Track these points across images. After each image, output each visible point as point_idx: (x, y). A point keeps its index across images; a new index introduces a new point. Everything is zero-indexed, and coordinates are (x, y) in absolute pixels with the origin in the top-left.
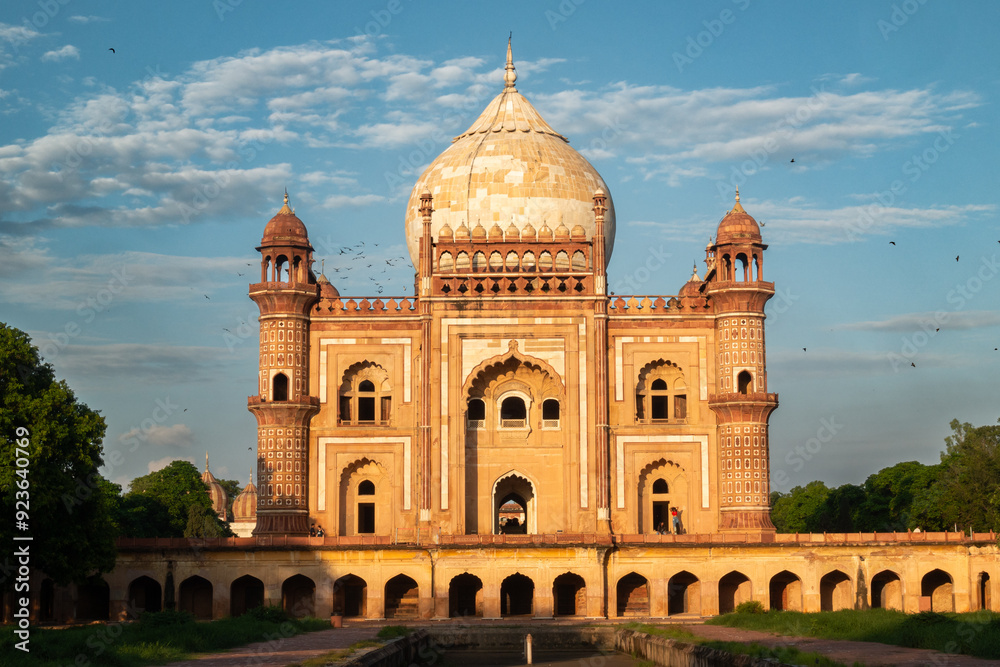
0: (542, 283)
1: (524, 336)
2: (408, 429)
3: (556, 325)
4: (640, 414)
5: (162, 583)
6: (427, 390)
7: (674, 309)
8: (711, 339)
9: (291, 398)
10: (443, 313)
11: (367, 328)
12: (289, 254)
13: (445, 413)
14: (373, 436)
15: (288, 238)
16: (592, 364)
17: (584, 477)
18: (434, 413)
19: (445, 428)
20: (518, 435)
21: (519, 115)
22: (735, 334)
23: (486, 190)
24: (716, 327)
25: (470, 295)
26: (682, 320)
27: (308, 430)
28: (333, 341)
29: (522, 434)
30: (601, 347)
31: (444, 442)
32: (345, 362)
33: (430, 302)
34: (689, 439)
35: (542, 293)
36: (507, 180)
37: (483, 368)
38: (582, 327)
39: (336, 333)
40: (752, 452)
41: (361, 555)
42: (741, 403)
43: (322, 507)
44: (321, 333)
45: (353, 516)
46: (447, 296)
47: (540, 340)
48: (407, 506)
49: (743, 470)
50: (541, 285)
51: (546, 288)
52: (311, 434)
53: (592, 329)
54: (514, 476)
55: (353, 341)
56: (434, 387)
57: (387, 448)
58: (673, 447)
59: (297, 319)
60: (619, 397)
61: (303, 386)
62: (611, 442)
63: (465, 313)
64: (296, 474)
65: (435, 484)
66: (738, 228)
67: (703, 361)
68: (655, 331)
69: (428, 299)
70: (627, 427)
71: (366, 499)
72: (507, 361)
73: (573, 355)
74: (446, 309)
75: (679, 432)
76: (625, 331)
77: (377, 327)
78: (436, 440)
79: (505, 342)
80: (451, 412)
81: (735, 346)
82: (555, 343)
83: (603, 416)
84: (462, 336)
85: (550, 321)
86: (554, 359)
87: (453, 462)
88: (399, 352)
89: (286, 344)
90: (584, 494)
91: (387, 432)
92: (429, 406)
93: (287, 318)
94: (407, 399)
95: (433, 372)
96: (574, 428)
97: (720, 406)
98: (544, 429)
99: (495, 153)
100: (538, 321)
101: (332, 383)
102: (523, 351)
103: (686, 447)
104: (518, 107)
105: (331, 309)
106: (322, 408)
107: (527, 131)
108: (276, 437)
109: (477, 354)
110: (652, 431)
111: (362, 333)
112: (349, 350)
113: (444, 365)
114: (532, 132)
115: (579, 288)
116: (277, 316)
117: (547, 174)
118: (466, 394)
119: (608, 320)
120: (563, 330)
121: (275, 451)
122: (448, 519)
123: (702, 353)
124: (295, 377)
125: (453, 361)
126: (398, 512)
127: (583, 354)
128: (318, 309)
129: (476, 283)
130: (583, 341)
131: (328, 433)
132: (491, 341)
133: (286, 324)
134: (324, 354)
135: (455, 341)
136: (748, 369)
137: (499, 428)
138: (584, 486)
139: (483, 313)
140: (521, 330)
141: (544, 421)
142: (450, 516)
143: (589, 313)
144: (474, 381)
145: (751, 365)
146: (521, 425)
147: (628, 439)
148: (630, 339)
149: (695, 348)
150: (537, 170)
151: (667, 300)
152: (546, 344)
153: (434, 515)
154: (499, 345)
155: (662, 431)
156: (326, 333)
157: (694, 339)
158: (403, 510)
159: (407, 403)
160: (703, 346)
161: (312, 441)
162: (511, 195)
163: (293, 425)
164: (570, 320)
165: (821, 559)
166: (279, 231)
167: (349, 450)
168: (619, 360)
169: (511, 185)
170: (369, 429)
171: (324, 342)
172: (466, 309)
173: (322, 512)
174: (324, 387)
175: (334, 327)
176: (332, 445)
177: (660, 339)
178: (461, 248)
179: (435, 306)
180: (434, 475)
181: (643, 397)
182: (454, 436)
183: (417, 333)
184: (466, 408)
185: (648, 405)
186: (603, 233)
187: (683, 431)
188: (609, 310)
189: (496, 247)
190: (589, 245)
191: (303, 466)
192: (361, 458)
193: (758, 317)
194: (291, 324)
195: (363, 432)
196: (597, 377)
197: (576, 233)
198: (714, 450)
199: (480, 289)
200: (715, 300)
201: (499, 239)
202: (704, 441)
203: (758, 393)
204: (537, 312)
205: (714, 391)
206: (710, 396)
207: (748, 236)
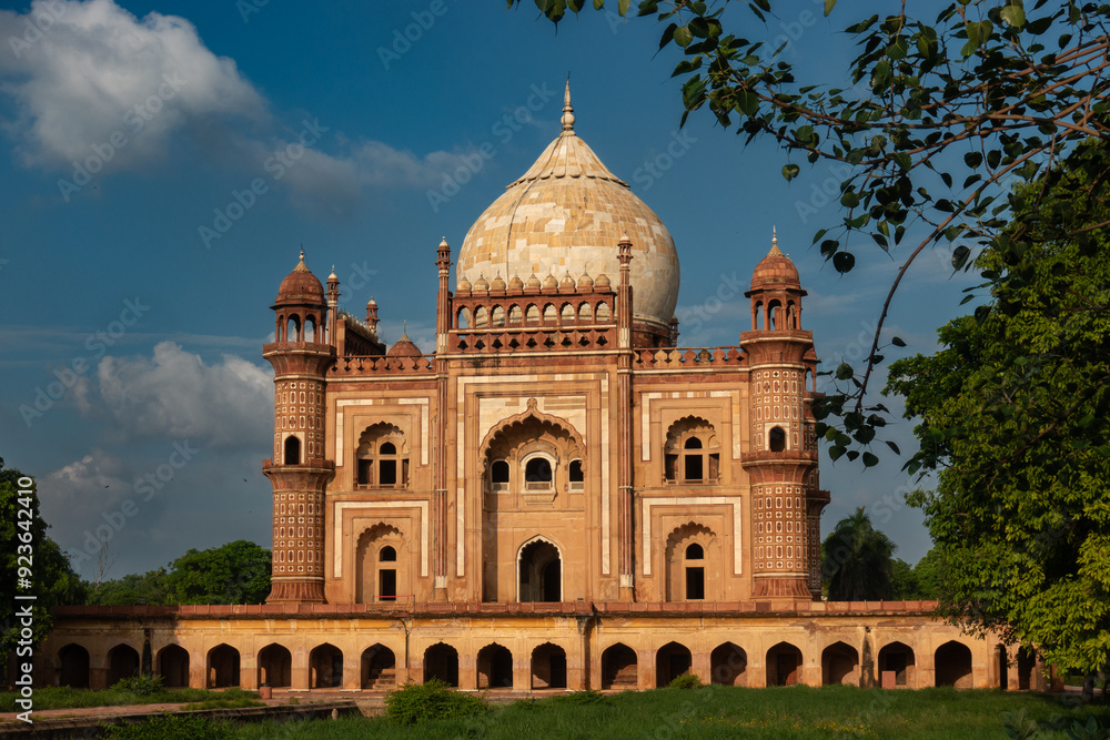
0: (562, 337)
1: (543, 394)
2: (426, 493)
3: (577, 381)
4: (669, 474)
5: (140, 652)
6: (443, 451)
7: (705, 362)
8: (745, 393)
9: (303, 461)
10: (459, 371)
11: (383, 389)
12: (301, 313)
13: (461, 475)
14: (390, 500)
15: (300, 296)
16: (614, 422)
17: (606, 542)
18: (450, 476)
19: (461, 491)
20: (543, 498)
21: (572, 160)
22: (767, 387)
23: (525, 241)
24: (749, 380)
25: (486, 352)
26: (713, 373)
27: (324, 494)
28: (350, 402)
29: (547, 498)
30: (624, 405)
31: (461, 506)
32: (361, 424)
33: (446, 360)
34: (720, 500)
35: (562, 348)
36: (547, 229)
37: (500, 428)
38: (605, 383)
39: (353, 394)
40: (784, 514)
41: (336, 624)
42: (771, 461)
43: (338, 574)
44: (337, 394)
45: (374, 583)
46: (463, 353)
47: (560, 398)
48: (425, 573)
49: (774, 534)
50: (562, 339)
52: (327, 499)
53: (614, 385)
54: (540, 541)
55: (370, 402)
56: (450, 449)
57: (404, 513)
58: (702, 510)
59: (309, 380)
60: (646, 457)
61: (317, 449)
62: (637, 505)
63: (482, 370)
64: (307, 540)
65: (450, 551)
66: (772, 272)
67: (736, 417)
68: (685, 386)
69: (443, 357)
70: (653, 489)
71: (388, 565)
72: (526, 420)
73: (595, 413)
74: (462, 367)
75: (709, 493)
76: (652, 387)
77: (394, 386)
78: (452, 504)
79: (524, 401)
80: (468, 474)
81: (767, 401)
82: (576, 401)
83: (626, 477)
84: (480, 395)
85: (571, 377)
86: (574, 417)
87: (470, 526)
88: (417, 412)
89: (298, 406)
90: (606, 560)
91: (403, 496)
92: (445, 468)
93: (299, 379)
94: (425, 462)
95: (449, 433)
96: (596, 490)
97: (752, 465)
98: (571, 491)
99: (538, 201)
100: (558, 377)
101: (349, 445)
102: (543, 410)
103: (716, 510)
104: (571, 151)
105: (347, 369)
106: (338, 471)
107: (577, 177)
108: (288, 502)
109: (495, 414)
110: (681, 492)
111: (379, 393)
112: (366, 411)
113: (461, 425)
114: (583, 177)
115: (602, 342)
116: (288, 377)
117: (591, 222)
118: (483, 456)
119: (632, 375)
120: (585, 386)
121: (287, 517)
122: (464, 586)
123: (736, 408)
124: (307, 440)
125: (470, 421)
126: (415, 579)
127: (605, 412)
128: (335, 369)
129: (493, 339)
130: (605, 398)
131: (344, 497)
132: (509, 400)
133: (298, 385)
134: (340, 415)
135: (471, 400)
136: (780, 424)
137: (523, 491)
138: (606, 552)
139: (501, 370)
140: (540, 388)
141: (570, 483)
142: (466, 583)
143: (613, 368)
144: (492, 442)
145: (784, 421)
146: (547, 487)
147: (655, 501)
148: (658, 395)
149: (727, 404)
150: (580, 218)
151: (697, 352)
152: (566, 401)
153: (449, 582)
154: (517, 404)
155: (691, 492)
156: (343, 394)
157: (727, 394)
158: (420, 577)
159: (425, 466)
160: (736, 400)
161: (329, 505)
162: (550, 245)
163: (305, 490)
164: (592, 376)
165: (823, 630)
166: (291, 289)
167: (365, 514)
168: (646, 417)
169: (551, 234)
170: (386, 493)
171: (341, 403)
172: (483, 367)
173: (338, 579)
174: (341, 450)
175: (349, 388)
176: (348, 511)
177: (690, 395)
178: (478, 302)
179: (452, 364)
180: (451, 540)
181: (676, 457)
182: (470, 499)
183: (434, 392)
184: (483, 470)
185: (681, 465)
186: (627, 282)
187: (714, 493)
188: (635, 364)
189: (515, 301)
190: (614, 295)
191: (316, 532)
192: (377, 522)
193: (792, 369)
194: (303, 385)
195: (380, 496)
196: (620, 436)
197: (600, 282)
198: (747, 512)
199: (497, 345)
200: (748, 351)
201: (519, 292)
202: (737, 502)
203: (791, 451)
204: (557, 368)
205: (746, 449)
206: (742, 454)
207: (781, 280)
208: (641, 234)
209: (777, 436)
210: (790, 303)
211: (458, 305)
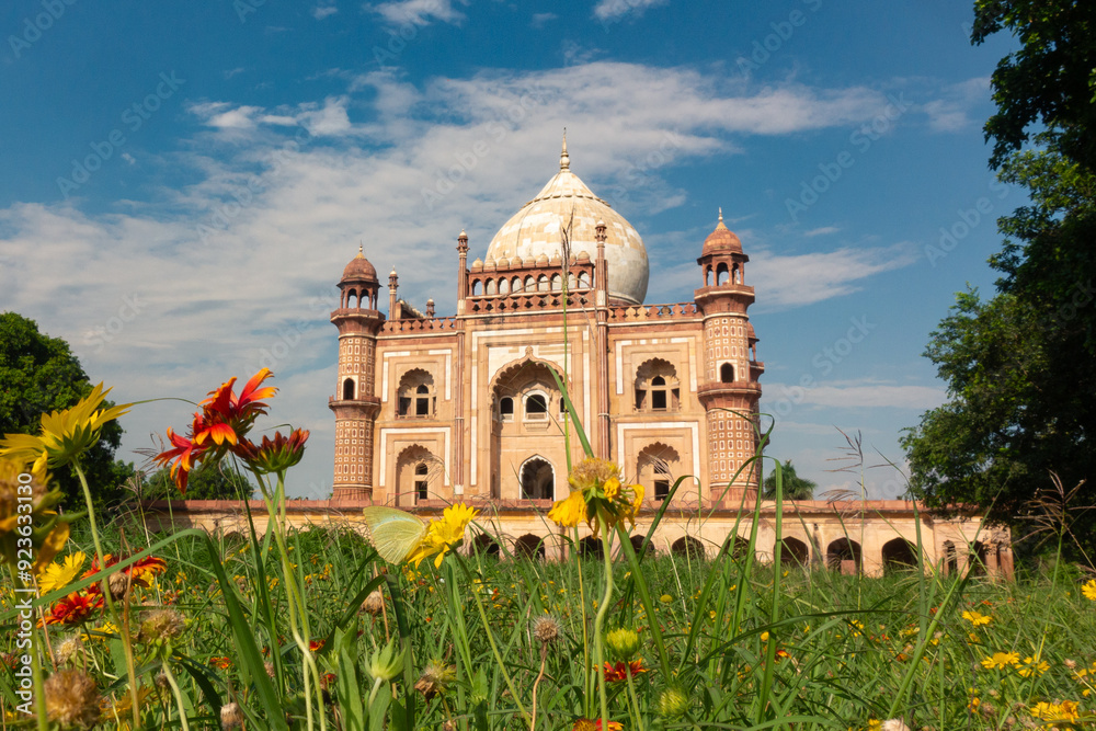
0: (552, 299)
1: (538, 343)
2: (448, 421)
3: (564, 333)
4: (638, 405)
6: (461, 389)
7: (666, 315)
8: (700, 339)
9: (356, 397)
10: (473, 327)
11: (418, 343)
12: (357, 288)
13: (474, 407)
14: (422, 427)
16: (594, 363)
18: (466, 407)
19: (474, 419)
20: (540, 425)
21: (567, 187)
22: (717, 332)
23: (530, 240)
24: (703, 329)
25: (494, 313)
26: (673, 324)
27: (373, 423)
29: (543, 425)
30: (602, 349)
31: (474, 430)
32: (402, 370)
33: (464, 319)
34: (681, 425)
35: (552, 307)
36: (546, 230)
37: (505, 370)
38: (586, 334)
39: (396, 348)
40: (735, 434)
42: (722, 391)
43: (382, 483)
44: (384, 348)
45: (410, 490)
46: (477, 314)
47: (551, 346)
48: (447, 483)
49: (726, 451)
50: (552, 301)
51: (555, 303)
52: (376, 426)
53: (594, 335)
54: (538, 460)
55: (408, 353)
56: (467, 386)
58: (666, 433)
59: (363, 337)
60: (620, 391)
61: (368, 388)
62: (612, 429)
63: (491, 326)
64: (358, 456)
65: (466, 466)
66: (719, 241)
67: (692, 358)
68: (651, 334)
69: (462, 317)
70: (626, 416)
71: (421, 478)
72: (524, 364)
73: (578, 357)
74: (476, 324)
75: (671, 419)
76: (624, 336)
77: (426, 340)
78: (467, 429)
79: (523, 349)
80: (479, 406)
81: (718, 342)
82: (564, 348)
83: (604, 406)
84: (489, 345)
85: (560, 329)
86: (562, 361)
87: (481, 447)
88: (442, 360)
89: (354, 356)
91: (432, 424)
92: (462, 402)
93: (355, 336)
94: (448, 397)
95: (465, 375)
96: (580, 417)
97: (707, 399)
98: (561, 420)
99: (540, 212)
100: (549, 330)
101: (392, 386)
102: (538, 355)
103: (678, 432)
105: (391, 329)
106: (383, 406)
107: (569, 197)
108: (345, 428)
109: (501, 359)
110: (650, 419)
111: (414, 347)
112: (404, 360)
113: (474, 369)
114: (574, 197)
116: (347, 335)
118: (491, 391)
119: (608, 328)
120: (570, 336)
121: (344, 439)
122: (476, 493)
123: (692, 351)
124: (360, 382)
125: (481, 365)
126: (441, 487)
127: (586, 356)
128: (383, 329)
129: (499, 303)
130: (586, 345)
131: (388, 425)
132: (511, 348)
133: (354, 341)
134: (386, 364)
135: (483, 349)
136: (729, 361)
137: (525, 420)
139: (505, 326)
140: (535, 338)
141: (560, 414)
142: (478, 490)
143: (593, 322)
144: (498, 381)
145: (733, 358)
146: (542, 417)
147: (628, 426)
148: (629, 343)
149: (685, 348)
151: (659, 308)
152: (556, 348)
153: (465, 490)
154: (517, 351)
155: (656, 418)
156: (389, 348)
157: (685, 340)
158: (444, 486)
159: (447, 401)
160: (692, 345)
161: (376, 431)
162: (548, 242)
163: (357, 418)
164: (576, 328)
166: (350, 271)
167: (403, 438)
168: (619, 360)
169: (549, 234)
170: (419, 422)
171: (387, 355)
172: (492, 324)
173: (383, 487)
174: (386, 391)
175: (393, 343)
176: (391, 436)
177: (655, 341)
178: (488, 276)
179: (468, 322)
180: (466, 457)
181: (644, 392)
182: (481, 425)
183: (454, 345)
184: (491, 402)
185: (649, 398)
186: (603, 256)
187: (676, 418)
188: (610, 319)
189: (516, 274)
190: (593, 267)
191: (366, 451)
192: (412, 444)
193: (739, 317)
194: (358, 341)
195: (414, 424)
196: (599, 374)
197: (582, 257)
198: (704, 434)
199: (502, 307)
200: (702, 305)
201: (519, 266)
202: (694, 426)
203: (739, 382)
204: (548, 323)
205: (702, 382)
206: (699, 387)
207: (726, 247)
208: (617, 234)
209: (727, 372)
210: (736, 266)
211: (474, 278)
